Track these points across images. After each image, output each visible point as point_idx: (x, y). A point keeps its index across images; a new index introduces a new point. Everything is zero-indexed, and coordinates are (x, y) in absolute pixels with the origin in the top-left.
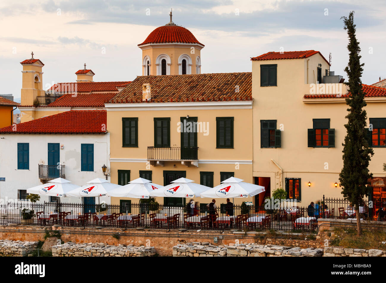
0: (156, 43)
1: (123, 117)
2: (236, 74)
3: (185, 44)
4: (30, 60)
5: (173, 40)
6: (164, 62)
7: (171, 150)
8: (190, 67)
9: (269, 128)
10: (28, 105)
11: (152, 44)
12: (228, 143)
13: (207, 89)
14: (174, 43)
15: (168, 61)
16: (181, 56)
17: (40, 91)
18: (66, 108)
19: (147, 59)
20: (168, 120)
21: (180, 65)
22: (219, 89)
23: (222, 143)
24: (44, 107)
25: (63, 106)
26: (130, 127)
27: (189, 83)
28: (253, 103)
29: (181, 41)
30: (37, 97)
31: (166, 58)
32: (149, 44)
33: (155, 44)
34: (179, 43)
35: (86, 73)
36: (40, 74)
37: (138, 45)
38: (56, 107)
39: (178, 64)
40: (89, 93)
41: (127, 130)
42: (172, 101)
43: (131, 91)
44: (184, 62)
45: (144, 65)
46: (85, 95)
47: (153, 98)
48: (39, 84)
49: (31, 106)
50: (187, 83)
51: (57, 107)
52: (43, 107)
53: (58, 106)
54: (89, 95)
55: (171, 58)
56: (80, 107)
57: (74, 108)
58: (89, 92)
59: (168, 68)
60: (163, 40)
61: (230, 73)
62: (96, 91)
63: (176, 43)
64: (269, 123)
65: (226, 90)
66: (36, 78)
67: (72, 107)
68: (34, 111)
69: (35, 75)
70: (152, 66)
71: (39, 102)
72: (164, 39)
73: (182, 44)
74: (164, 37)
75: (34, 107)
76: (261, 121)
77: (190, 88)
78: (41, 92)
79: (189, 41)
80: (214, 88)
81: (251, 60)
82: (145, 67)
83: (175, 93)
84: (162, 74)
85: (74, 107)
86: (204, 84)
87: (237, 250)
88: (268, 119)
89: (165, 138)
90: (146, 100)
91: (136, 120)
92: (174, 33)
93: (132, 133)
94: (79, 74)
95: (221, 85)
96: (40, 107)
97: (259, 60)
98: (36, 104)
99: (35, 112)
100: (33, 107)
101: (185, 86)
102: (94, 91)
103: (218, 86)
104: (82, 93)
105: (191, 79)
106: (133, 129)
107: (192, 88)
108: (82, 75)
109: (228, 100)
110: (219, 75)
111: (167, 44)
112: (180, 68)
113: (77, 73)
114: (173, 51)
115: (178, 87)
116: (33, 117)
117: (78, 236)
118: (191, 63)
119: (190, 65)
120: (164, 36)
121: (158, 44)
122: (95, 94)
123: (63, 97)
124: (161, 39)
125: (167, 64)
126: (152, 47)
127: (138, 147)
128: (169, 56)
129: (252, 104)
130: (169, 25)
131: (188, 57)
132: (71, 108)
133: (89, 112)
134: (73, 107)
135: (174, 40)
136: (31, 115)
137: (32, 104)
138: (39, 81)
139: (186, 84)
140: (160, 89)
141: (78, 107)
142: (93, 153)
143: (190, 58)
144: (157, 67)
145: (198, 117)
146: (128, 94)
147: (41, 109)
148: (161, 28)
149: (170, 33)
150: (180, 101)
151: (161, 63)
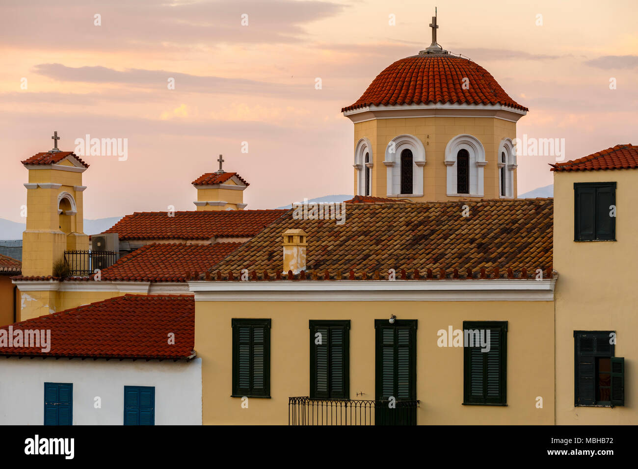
0: (386, 104)
1: (234, 317)
2: (542, 203)
3: (464, 107)
4: (49, 154)
5: (431, 98)
6: (407, 156)
7: (346, 406)
8: (481, 170)
9: (595, 352)
10: (41, 276)
11: (374, 108)
12: (494, 392)
13: (452, 244)
14: (432, 106)
15: (419, 156)
16: (453, 139)
17: (75, 236)
18: (136, 283)
19: (364, 147)
20: (344, 327)
21: (451, 165)
22: (482, 244)
23: (478, 392)
24: (82, 280)
25: (129, 280)
26: (252, 345)
27: (415, 225)
28: (555, 286)
29: (455, 98)
30: (65, 254)
31: (413, 145)
32: (368, 107)
33: (382, 108)
34: (447, 106)
35: (221, 182)
36: (75, 191)
37: (343, 110)
38: (110, 280)
39: (444, 162)
40: (208, 242)
41: (244, 350)
42: (353, 278)
43: (265, 247)
44: (463, 156)
45: (357, 165)
46: (197, 246)
47: (312, 267)
48: (72, 218)
49: (48, 279)
50: (410, 227)
51: (113, 282)
52: (78, 282)
53: (116, 280)
54: (208, 247)
55: (426, 145)
56: (173, 281)
57: (158, 283)
58: (208, 239)
59: (418, 175)
60: (405, 97)
61: (525, 200)
62: (227, 236)
63: (439, 106)
64: (595, 337)
65: (498, 248)
66: (65, 202)
67: (151, 281)
68: (56, 291)
69: (60, 195)
70: (375, 168)
71: (68, 265)
72: (407, 93)
73: (456, 106)
74: (408, 89)
75: (55, 282)
76: (577, 334)
77: (414, 240)
78: (77, 238)
79: (477, 98)
80: (472, 241)
81: (551, 170)
82: (360, 170)
83: (371, 253)
84: (402, 192)
85: (156, 281)
86: (451, 230)
88: (592, 330)
89: (337, 374)
90: (290, 272)
91: (265, 325)
92: (437, 77)
93: (256, 359)
94: (202, 184)
95: (492, 234)
96: (70, 279)
97: (570, 170)
98: (59, 272)
99: (58, 295)
100: (51, 281)
101: (402, 236)
102: (222, 236)
103: (484, 236)
104: (189, 243)
105: (425, 215)
106: (259, 350)
107: (416, 241)
108: (210, 187)
109: (492, 276)
110: (498, 204)
111: (415, 107)
112: (452, 174)
113: (197, 184)
114: (431, 127)
115: (383, 238)
116: (51, 307)
118: (481, 159)
119: (478, 165)
120: (409, 86)
121: (391, 108)
122: (224, 243)
123: (139, 252)
124: (400, 93)
125: (414, 164)
126: (376, 117)
127: (270, 398)
128: (420, 139)
129: (553, 289)
130: (428, 53)
131: (474, 143)
132: (149, 283)
133: (168, 301)
134: (153, 281)
135: (435, 96)
136: (48, 301)
137: (50, 273)
138: (74, 209)
139: (408, 228)
140: (338, 242)
141: (167, 281)
142: (153, 411)
143: (480, 146)
144: (389, 170)
145: (418, 320)
146: (255, 255)
147: (73, 286)
148: (402, 64)
149: (425, 78)
150: (373, 277)
151: (398, 161)
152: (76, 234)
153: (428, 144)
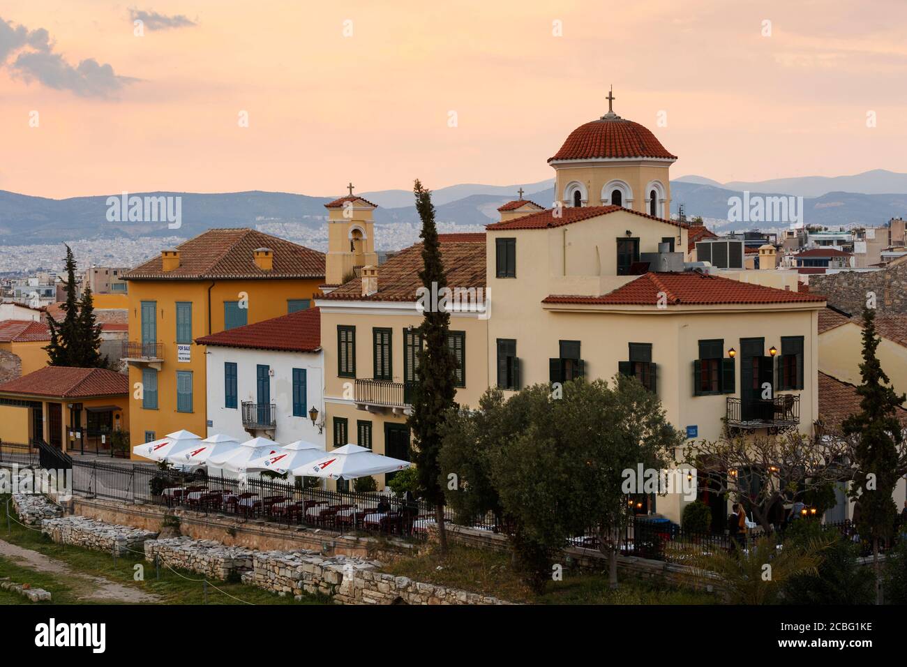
1: (339, 324)
3: (613, 159)
6: (579, 196)
9: (507, 354)
11: (564, 161)
12: (460, 378)
15: (584, 196)
16: (607, 183)
17: (365, 256)
20: (390, 332)
21: (606, 202)
26: (347, 342)
31: (581, 188)
36: (365, 224)
39: (600, 200)
41: (344, 347)
47: (382, 291)
48: (364, 243)
64: (507, 344)
69: (352, 227)
76: (498, 340)
79: (625, 152)
87: (312, 565)
89: (386, 363)
90: (365, 295)
93: (349, 353)
106: (350, 346)
117: (196, 526)
119: (629, 202)
127: (355, 378)
128: (585, 185)
131: (623, 185)
138: (365, 236)
142: (306, 384)
143: (628, 186)
151: (572, 199)
152: (366, 254)
153: (589, 187)
